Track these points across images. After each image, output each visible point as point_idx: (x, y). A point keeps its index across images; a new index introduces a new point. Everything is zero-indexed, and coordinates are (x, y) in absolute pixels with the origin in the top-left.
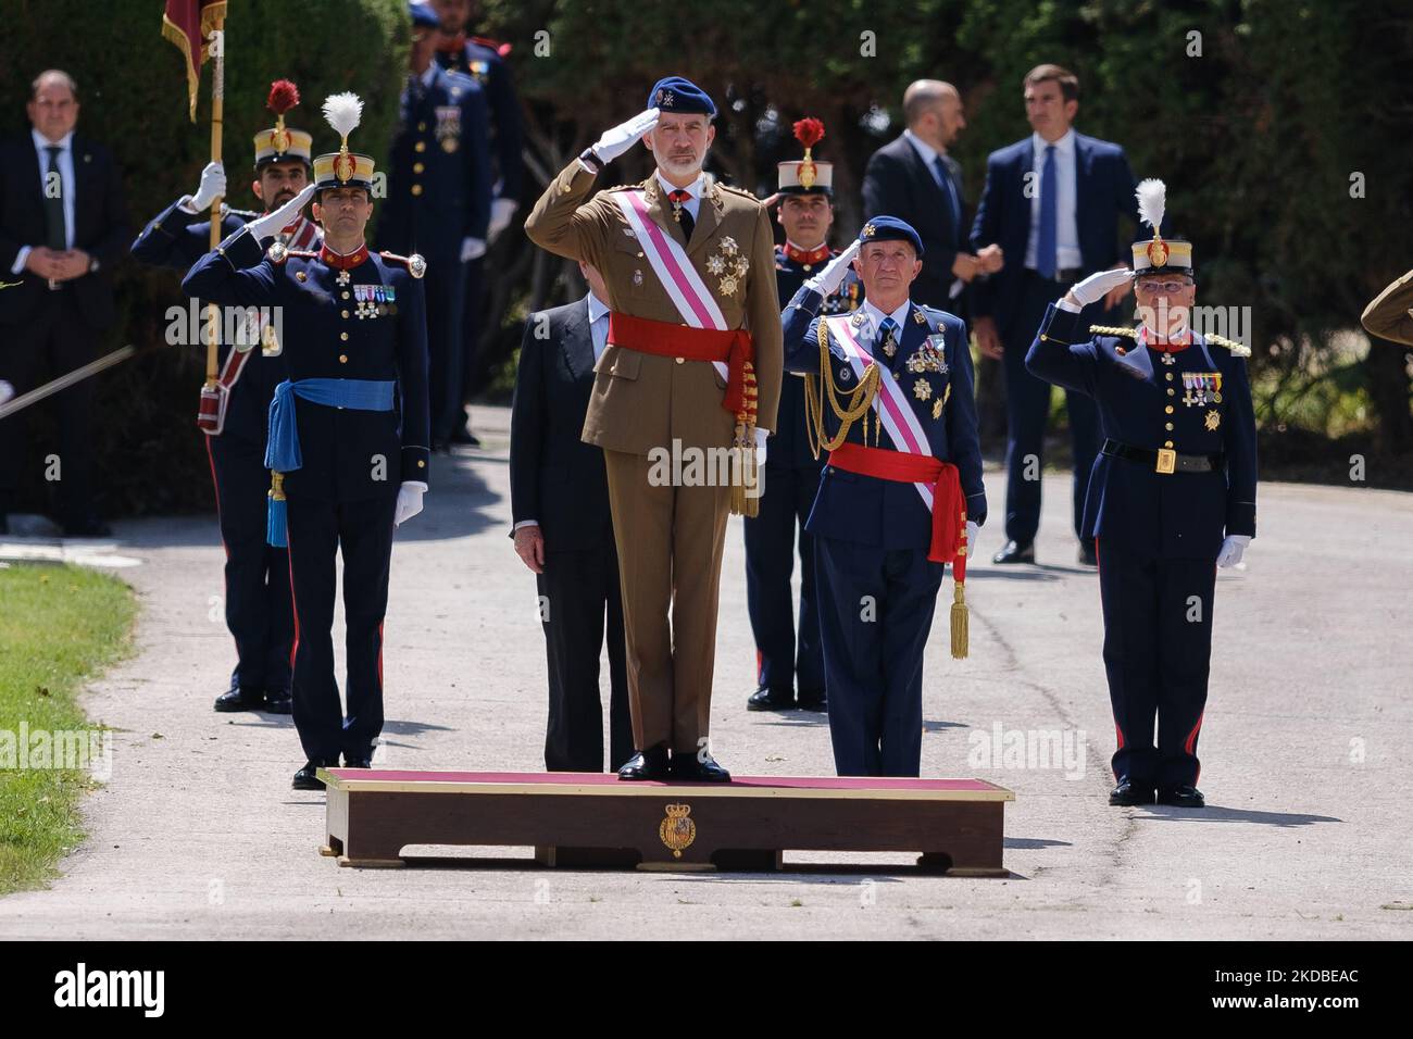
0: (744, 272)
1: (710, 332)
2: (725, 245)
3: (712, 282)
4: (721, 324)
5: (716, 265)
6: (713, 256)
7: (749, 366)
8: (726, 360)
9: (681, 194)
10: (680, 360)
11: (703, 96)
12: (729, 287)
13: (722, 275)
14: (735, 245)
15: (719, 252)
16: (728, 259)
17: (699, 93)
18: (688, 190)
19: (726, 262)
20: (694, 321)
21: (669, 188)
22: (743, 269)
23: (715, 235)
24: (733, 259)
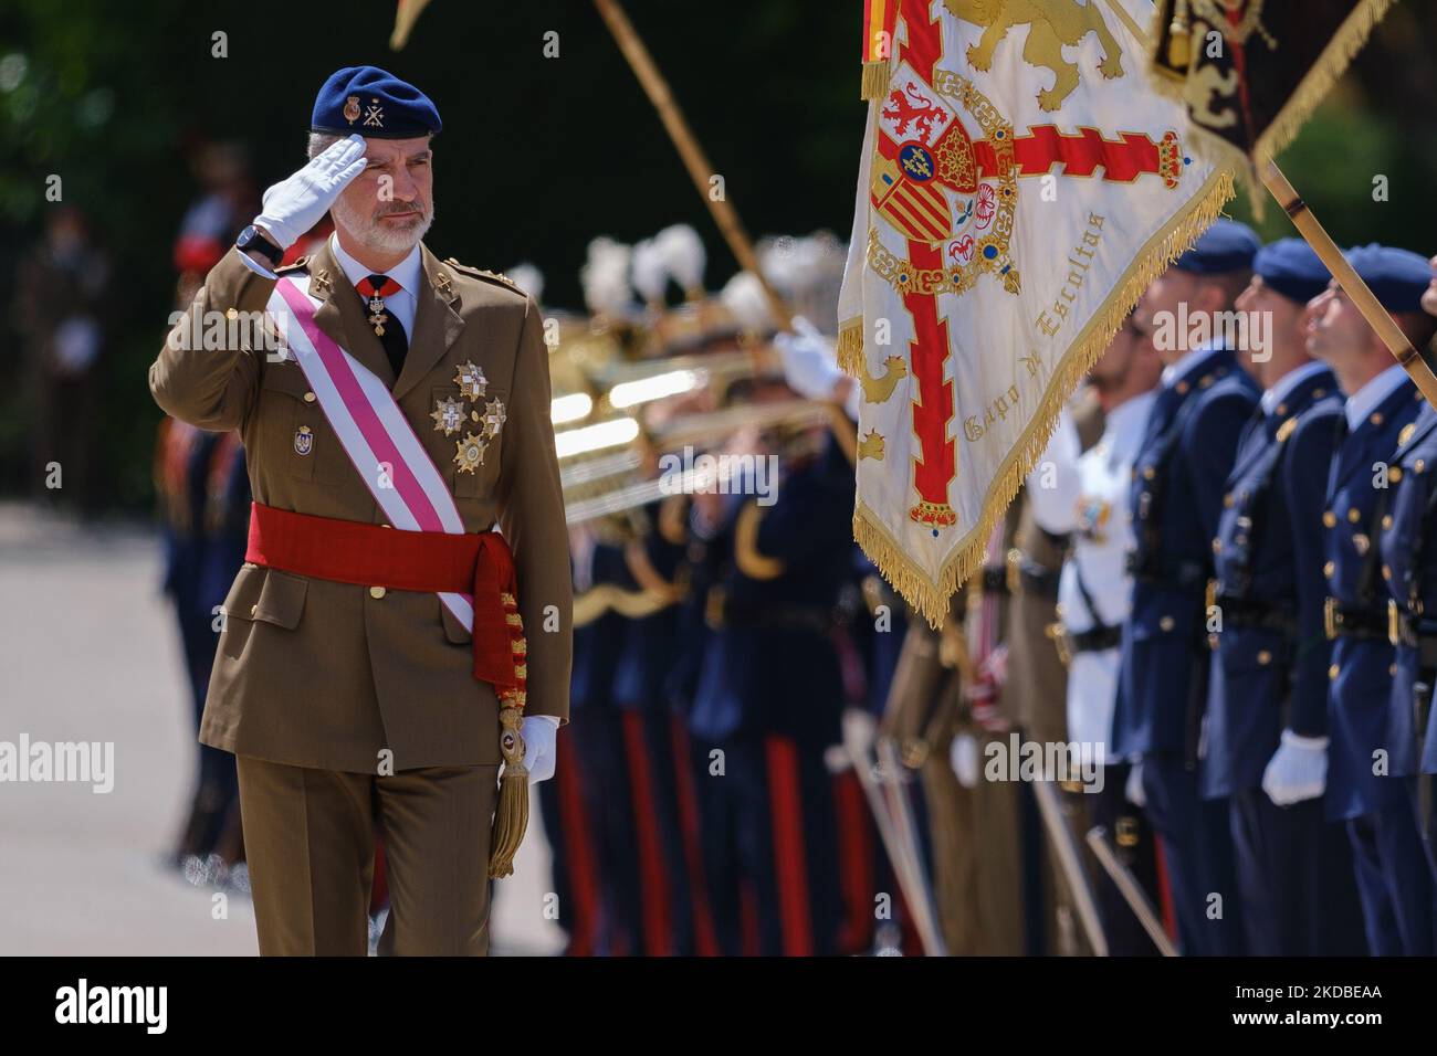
0: (496, 430)
1: (431, 538)
2: (467, 379)
3: (440, 449)
4: (452, 524)
5: (449, 417)
6: (445, 401)
7: (509, 600)
8: (468, 589)
9: (380, 283)
10: (378, 592)
11: (424, 101)
12: (470, 456)
13: (460, 436)
14: (483, 380)
15: (454, 392)
16: (470, 406)
17: (414, 96)
18: (393, 274)
19: (468, 410)
20: (403, 518)
21: (357, 273)
22: (494, 422)
23: (446, 363)
24: (479, 406)
